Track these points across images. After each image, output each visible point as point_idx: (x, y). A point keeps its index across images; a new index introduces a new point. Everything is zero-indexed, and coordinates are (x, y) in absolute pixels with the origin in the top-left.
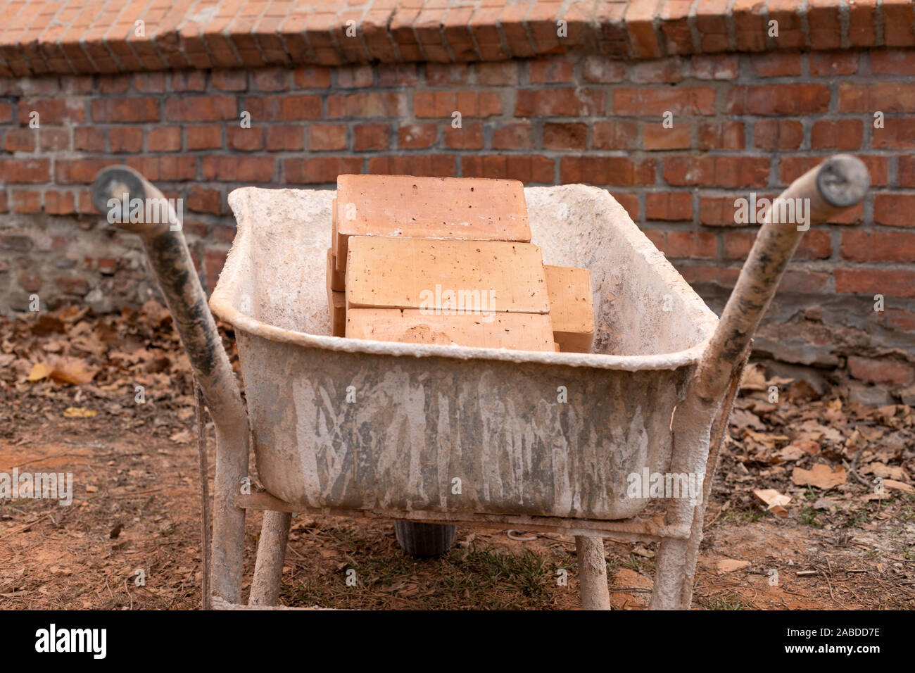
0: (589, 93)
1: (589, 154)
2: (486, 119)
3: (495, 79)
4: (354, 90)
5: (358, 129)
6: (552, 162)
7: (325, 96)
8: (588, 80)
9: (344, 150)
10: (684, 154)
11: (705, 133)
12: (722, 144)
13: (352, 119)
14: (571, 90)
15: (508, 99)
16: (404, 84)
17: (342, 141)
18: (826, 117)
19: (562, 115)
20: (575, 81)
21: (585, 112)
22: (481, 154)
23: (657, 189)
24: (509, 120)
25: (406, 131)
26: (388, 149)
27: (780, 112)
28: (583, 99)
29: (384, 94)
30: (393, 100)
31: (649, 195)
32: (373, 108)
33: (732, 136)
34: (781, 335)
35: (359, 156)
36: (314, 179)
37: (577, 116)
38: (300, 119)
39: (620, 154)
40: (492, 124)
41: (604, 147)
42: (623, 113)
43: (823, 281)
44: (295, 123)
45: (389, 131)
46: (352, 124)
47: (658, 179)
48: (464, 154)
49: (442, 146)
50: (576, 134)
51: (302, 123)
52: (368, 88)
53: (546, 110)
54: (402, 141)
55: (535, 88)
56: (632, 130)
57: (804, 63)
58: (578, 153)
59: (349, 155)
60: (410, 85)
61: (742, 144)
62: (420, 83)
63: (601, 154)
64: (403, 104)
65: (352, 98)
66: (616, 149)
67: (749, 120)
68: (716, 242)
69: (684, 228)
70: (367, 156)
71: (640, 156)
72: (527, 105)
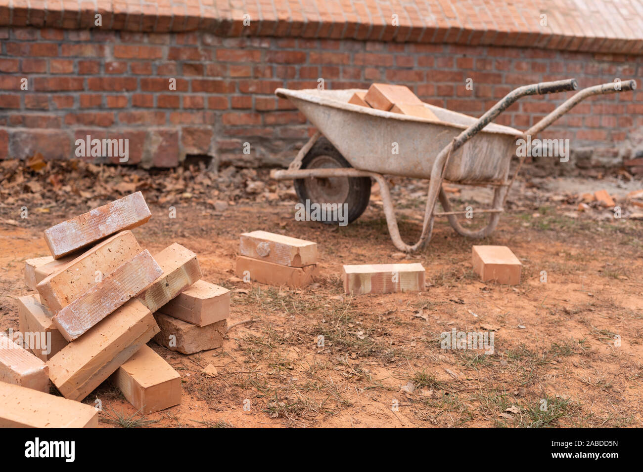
0: (205, 50)
1: (206, 78)
2: (154, 60)
3: (158, 41)
4: (78, 42)
5: (80, 63)
6: (187, 82)
7: (60, 45)
8: (204, 44)
9: (73, 73)
10: (248, 79)
11: (256, 70)
12: (264, 75)
13: (76, 57)
14: (196, 49)
15: (165, 51)
16: (108, 41)
17: (71, 68)
18: (306, 65)
19: (191, 60)
20: (198, 44)
21: (203, 59)
22: (151, 77)
23: (237, 94)
24: (165, 61)
25: (109, 65)
26: (99, 73)
27: (287, 62)
28: (202, 53)
29: (97, 45)
30: (101, 49)
31: (233, 98)
32: (90, 52)
33: (268, 72)
34: (286, 156)
35: (81, 77)
36: (53, 89)
37: (199, 60)
38: (43, 56)
39: (219, 79)
40: (157, 63)
41: (213, 75)
42: (221, 60)
43: (303, 133)
44: (40, 58)
45: (99, 64)
46: (77, 60)
47: (237, 90)
48: (142, 77)
49: (130, 73)
50: (198, 69)
51: (46, 58)
52: (87, 42)
53: (184, 57)
54: (107, 70)
55: (178, 46)
56: (225, 68)
57: (296, 43)
58: (200, 78)
59: (75, 76)
60: (112, 41)
61: (272, 75)
62: (117, 41)
63: (211, 78)
64: (107, 51)
65: (77, 47)
66: (218, 75)
67: (275, 65)
68: (261, 118)
69: (248, 112)
70: (86, 77)
71: (228, 80)
72: (174, 55)
